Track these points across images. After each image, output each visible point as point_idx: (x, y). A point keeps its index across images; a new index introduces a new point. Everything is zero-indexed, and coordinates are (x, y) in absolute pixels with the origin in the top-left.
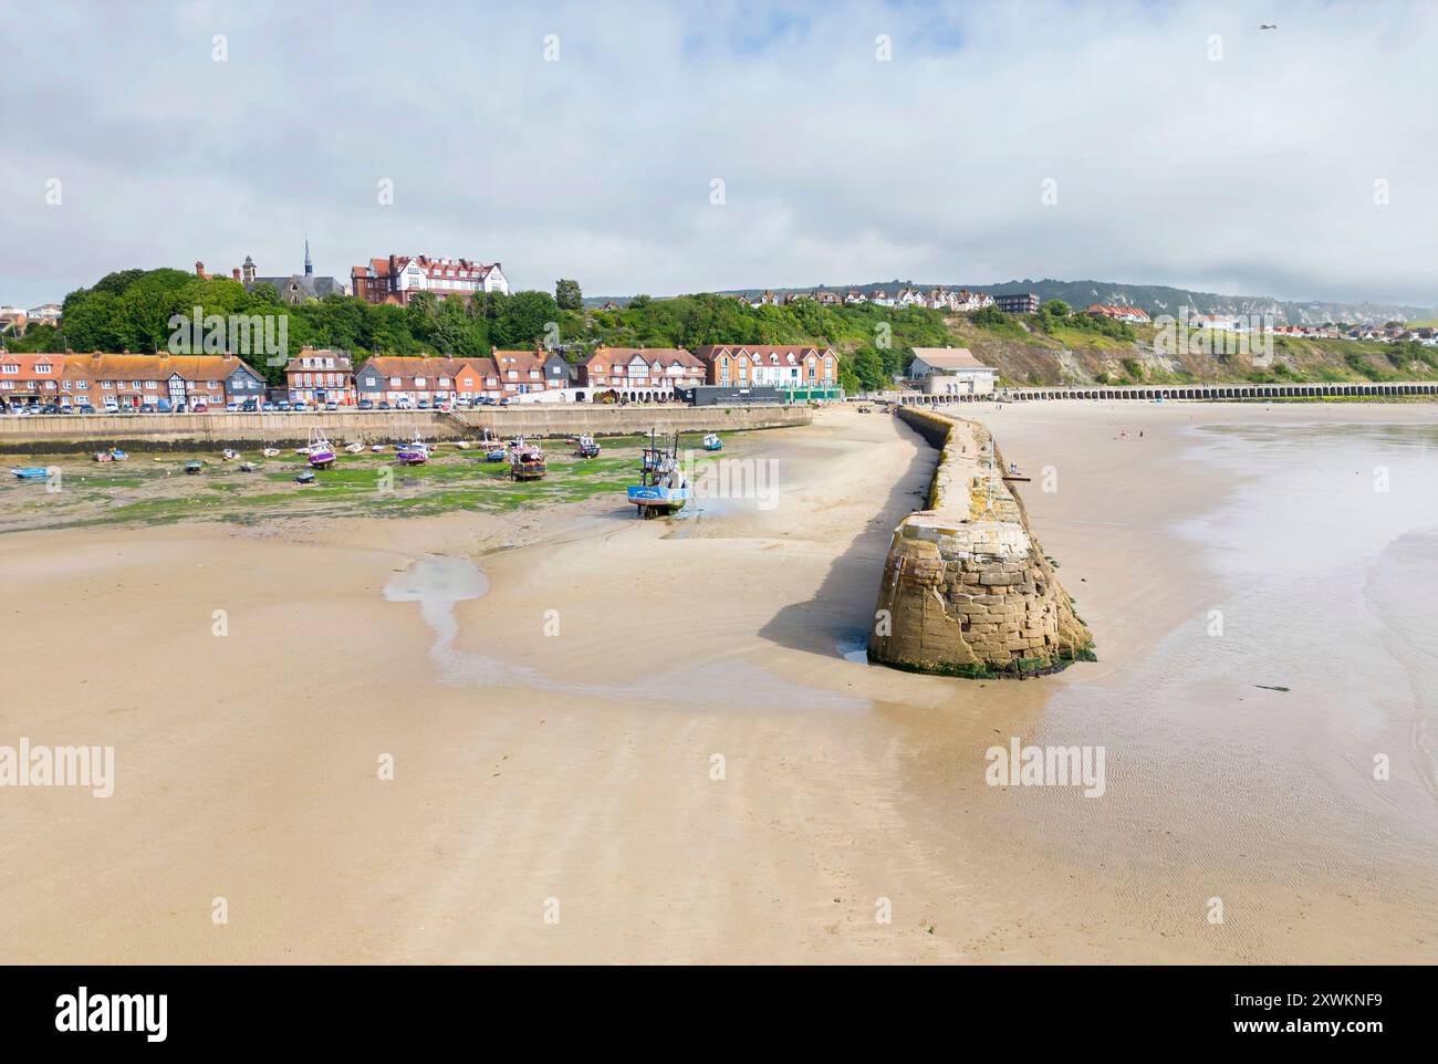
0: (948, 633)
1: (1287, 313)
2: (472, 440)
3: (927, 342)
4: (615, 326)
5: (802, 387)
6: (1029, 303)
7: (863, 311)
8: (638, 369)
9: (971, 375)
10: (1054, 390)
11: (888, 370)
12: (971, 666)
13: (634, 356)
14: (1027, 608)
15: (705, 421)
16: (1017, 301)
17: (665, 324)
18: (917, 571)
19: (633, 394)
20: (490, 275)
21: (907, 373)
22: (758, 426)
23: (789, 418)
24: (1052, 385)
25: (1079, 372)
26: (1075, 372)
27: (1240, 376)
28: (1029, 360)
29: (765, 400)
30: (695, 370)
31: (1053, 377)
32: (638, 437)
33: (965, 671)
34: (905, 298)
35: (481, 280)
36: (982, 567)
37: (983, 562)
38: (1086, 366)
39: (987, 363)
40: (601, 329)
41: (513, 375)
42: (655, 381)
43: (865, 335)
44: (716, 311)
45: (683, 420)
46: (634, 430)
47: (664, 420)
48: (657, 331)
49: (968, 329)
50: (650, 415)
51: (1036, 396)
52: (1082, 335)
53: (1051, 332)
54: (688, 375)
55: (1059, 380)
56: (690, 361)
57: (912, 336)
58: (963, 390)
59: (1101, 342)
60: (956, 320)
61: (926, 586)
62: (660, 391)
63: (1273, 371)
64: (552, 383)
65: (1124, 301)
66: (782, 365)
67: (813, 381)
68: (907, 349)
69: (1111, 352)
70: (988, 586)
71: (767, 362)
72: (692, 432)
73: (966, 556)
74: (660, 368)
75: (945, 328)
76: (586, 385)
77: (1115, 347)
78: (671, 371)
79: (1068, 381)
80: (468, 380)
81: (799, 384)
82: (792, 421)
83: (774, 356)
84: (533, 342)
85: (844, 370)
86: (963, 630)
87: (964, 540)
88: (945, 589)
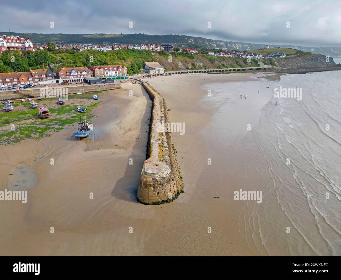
0: (154, 196)
1: (225, 44)
2: (26, 98)
3: (148, 60)
4: (66, 59)
5: (118, 76)
6: (171, 47)
7: (133, 51)
8: (74, 73)
9: (159, 69)
10: (177, 72)
11: (139, 68)
12: (159, 202)
13: (72, 70)
14: (170, 186)
15: (93, 89)
16: (168, 47)
17: (80, 59)
18: (147, 183)
19: (73, 80)
20: (27, 42)
21: (144, 68)
22: (108, 89)
23: (115, 87)
24: (177, 70)
25: (183, 67)
26: (182, 67)
27: (215, 67)
28: (172, 64)
29: (109, 82)
30: (89, 73)
31: (177, 68)
32: (75, 94)
33: (158, 203)
34: (143, 47)
35: (24, 43)
36: (161, 181)
37: (161, 179)
38: (184, 65)
39: (163, 65)
40: (62, 60)
41: (37, 77)
42: (79, 76)
43: (133, 58)
44: (94, 55)
45: (87, 89)
46: (74, 92)
47: (82, 89)
48: (78, 61)
49: (158, 56)
50: (78, 88)
51: (174, 73)
52: (183, 57)
53: (176, 57)
54: (88, 74)
55: (178, 69)
56: (88, 70)
57: (145, 58)
58: (157, 73)
59: (187, 59)
60: (155, 53)
61: (149, 186)
62: (80, 79)
63: (222, 65)
64: (48, 78)
65: (193, 40)
66: (113, 71)
67: (121, 74)
68: (143, 62)
69: (189, 62)
70: (162, 184)
71: (109, 70)
72: (90, 92)
73: (157, 179)
74: (80, 73)
75: (152, 56)
76: (59, 78)
77: (190, 60)
78: (83, 73)
79: (181, 69)
80: (23, 79)
81: (117, 75)
82: (116, 87)
83: (111, 68)
84: (42, 65)
85: (129, 69)
86: (157, 194)
87: (157, 175)
88: (153, 186)
